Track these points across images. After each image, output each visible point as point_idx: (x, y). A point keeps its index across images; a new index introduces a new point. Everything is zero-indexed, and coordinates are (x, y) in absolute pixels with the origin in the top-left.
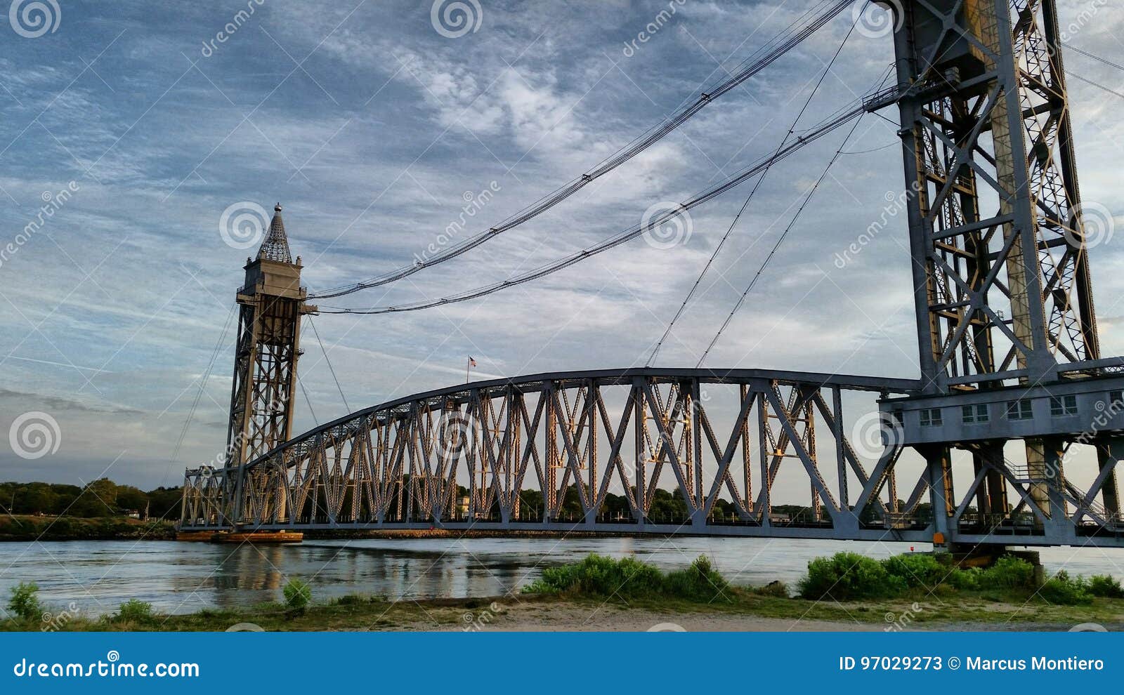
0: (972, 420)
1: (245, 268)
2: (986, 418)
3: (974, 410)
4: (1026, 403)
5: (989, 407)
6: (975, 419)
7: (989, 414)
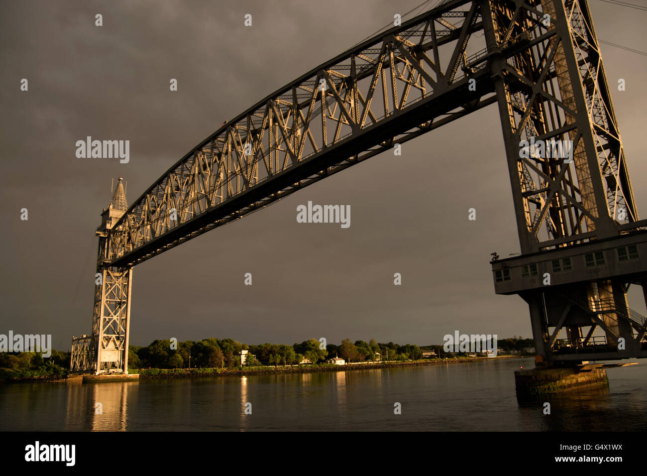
0: (560, 270)
1: (101, 215)
2: (570, 268)
3: (561, 262)
4: (599, 254)
5: (571, 259)
6: (562, 269)
7: (572, 264)
